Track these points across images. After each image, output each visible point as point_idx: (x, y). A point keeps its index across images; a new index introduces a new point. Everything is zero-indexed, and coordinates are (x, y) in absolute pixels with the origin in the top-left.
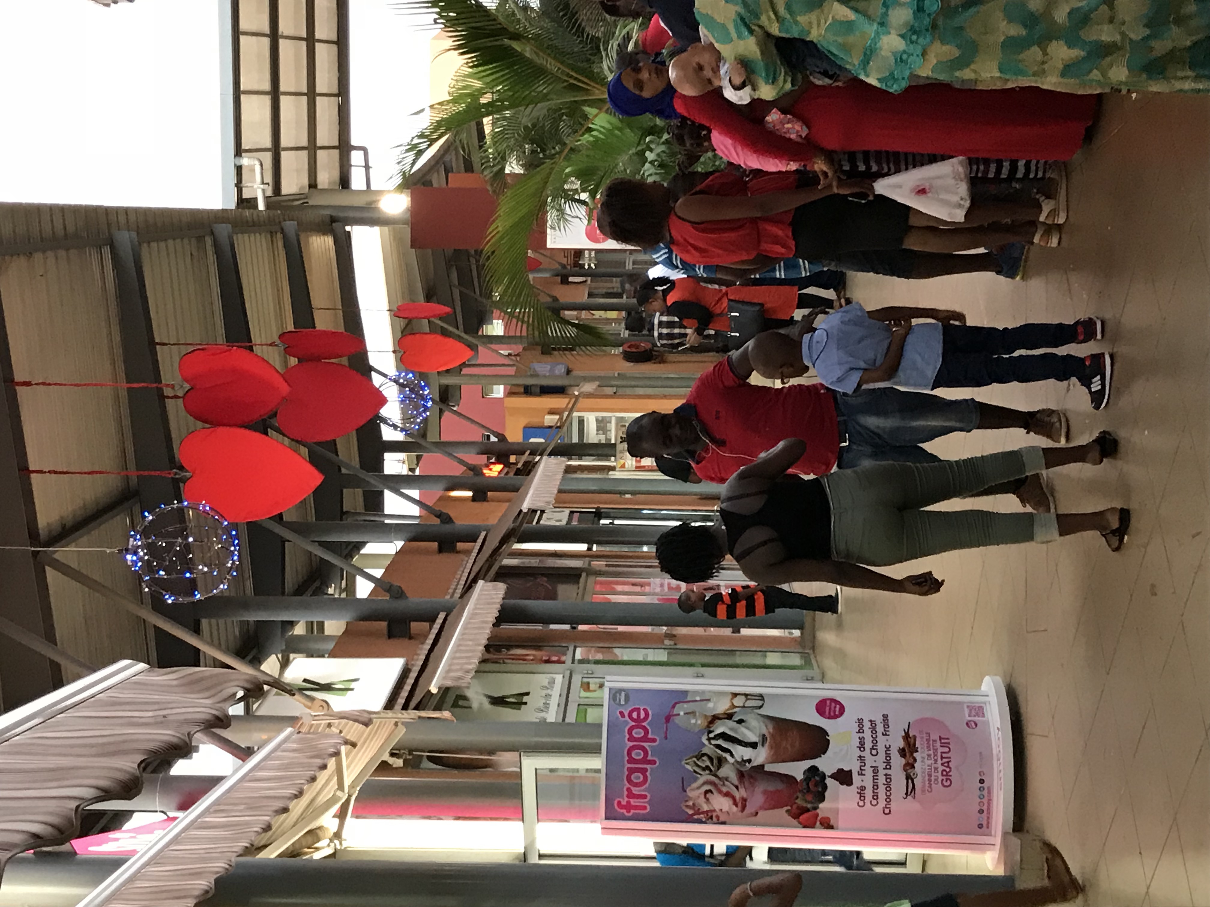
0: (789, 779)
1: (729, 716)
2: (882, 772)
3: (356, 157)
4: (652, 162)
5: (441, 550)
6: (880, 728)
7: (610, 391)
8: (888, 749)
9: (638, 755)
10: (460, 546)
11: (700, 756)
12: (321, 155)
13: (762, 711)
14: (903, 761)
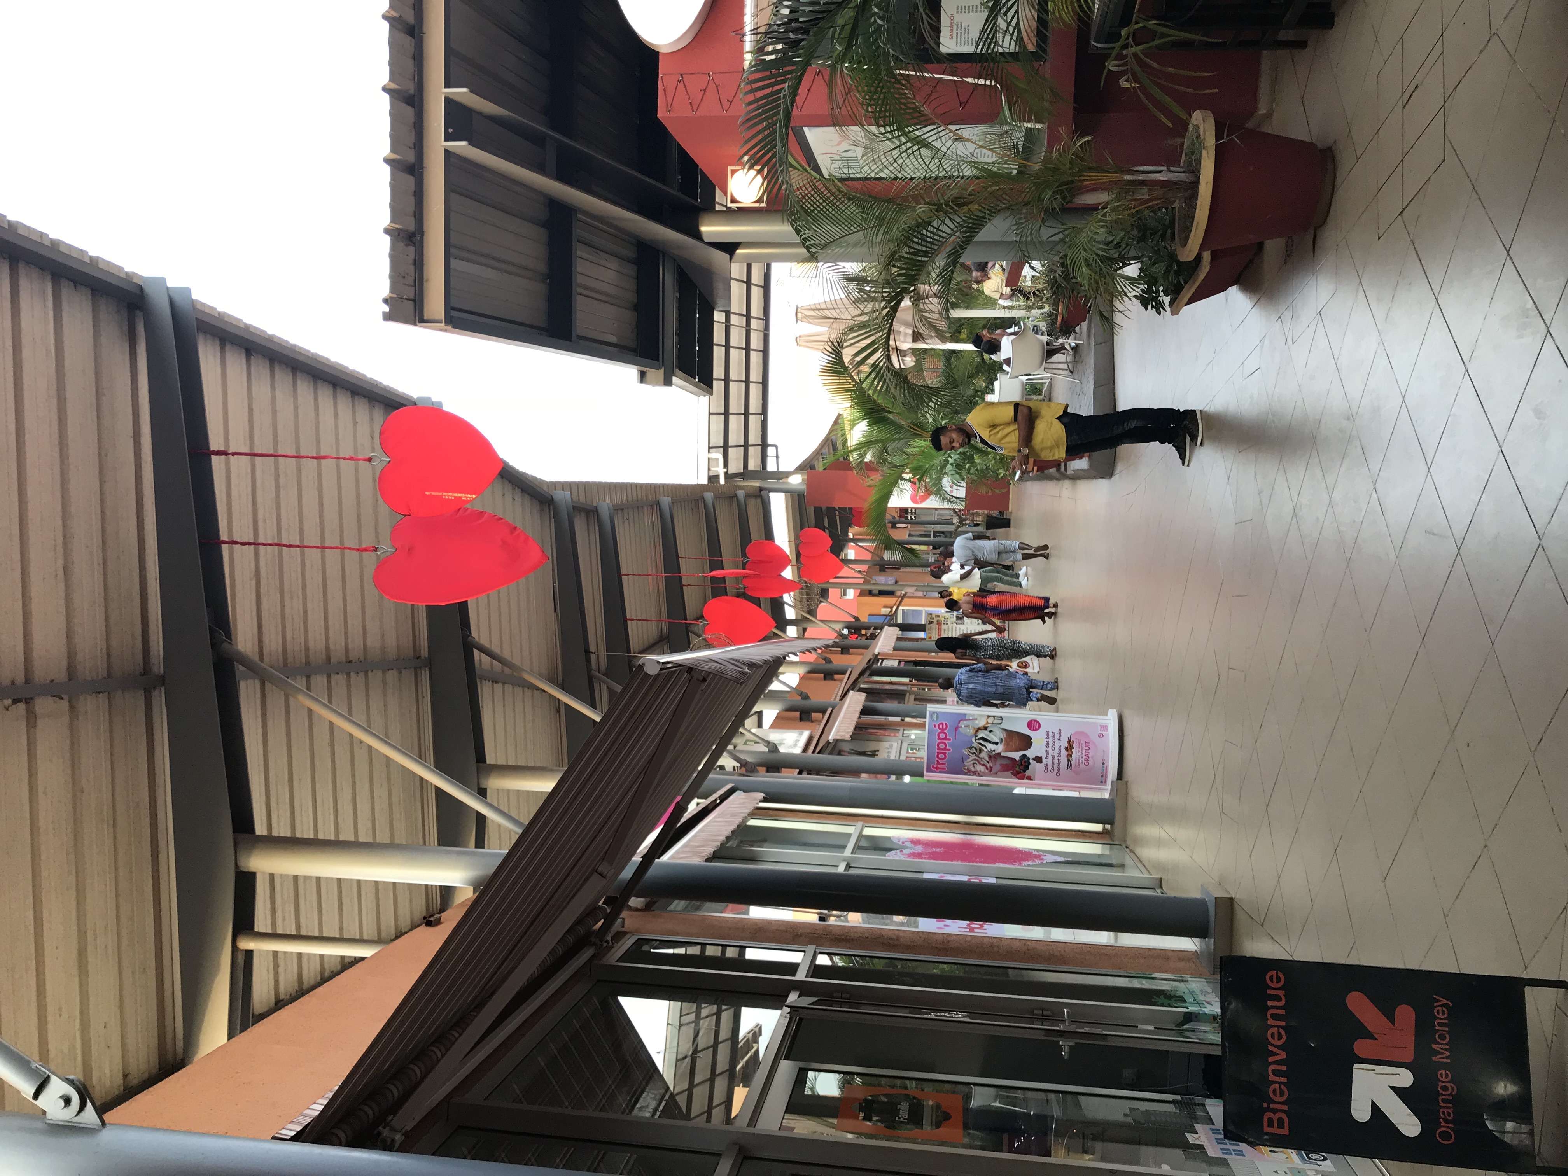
0: (1013, 759)
1: (986, 728)
2: (1056, 758)
3: (771, 451)
4: (952, 465)
5: (825, 679)
6: (1057, 737)
7: (920, 594)
8: (1060, 747)
9: (942, 746)
10: (836, 676)
11: (971, 748)
12: (751, 449)
13: (1001, 726)
14: (1067, 753)
